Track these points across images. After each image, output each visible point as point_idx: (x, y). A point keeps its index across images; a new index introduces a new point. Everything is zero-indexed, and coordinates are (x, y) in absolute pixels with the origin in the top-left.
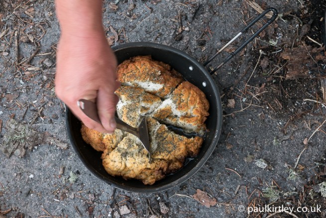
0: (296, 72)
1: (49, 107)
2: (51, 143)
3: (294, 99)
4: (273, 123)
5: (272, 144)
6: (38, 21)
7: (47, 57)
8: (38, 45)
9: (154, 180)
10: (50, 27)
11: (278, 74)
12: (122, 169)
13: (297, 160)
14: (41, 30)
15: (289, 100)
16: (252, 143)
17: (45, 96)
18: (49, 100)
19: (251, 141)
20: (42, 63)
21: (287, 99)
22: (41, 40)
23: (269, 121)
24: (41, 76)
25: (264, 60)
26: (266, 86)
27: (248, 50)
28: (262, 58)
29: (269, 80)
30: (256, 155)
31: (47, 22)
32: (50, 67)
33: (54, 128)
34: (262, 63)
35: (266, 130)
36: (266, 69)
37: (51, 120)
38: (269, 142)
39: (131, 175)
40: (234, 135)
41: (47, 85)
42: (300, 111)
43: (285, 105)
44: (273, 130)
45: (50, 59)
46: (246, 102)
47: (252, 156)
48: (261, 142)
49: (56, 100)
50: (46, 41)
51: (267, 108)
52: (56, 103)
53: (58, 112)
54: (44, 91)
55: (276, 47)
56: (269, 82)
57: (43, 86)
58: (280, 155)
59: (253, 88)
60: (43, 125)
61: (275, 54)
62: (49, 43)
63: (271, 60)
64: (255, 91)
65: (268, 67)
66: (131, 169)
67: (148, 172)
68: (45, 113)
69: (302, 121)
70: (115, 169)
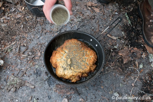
0: (126, 60)
1: (29, 70)
2: (27, 85)
3: (126, 68)
4: (119, 77)
5: (120, 86)
6: (28, 39)
7: (30, 51)
8: (27, 47)
9: (76, 80)
10: (33, 41)
11: (119, 58)
12: (63, 75)
13: (131, 93)
14: (29, 42)
15: (124, 68)
16: (112, 85)
17: (27, 66)
18: (29, 68)
19: (111, 85)
20: (28, 53)
21: (123, 68)
22: (29, 45)
23: (117, 77)
24: (27, 58)
25: (113, 53)
26: (115, 62)
27: (106, 50)
28: (112, 52)
29: (115, 60)
30: (114, 91)
31: (32, 39)
32: (31, 55)
33: (30, 79)
34: (112, 54)
35: (116, 80)
36: (114, 56)
37: (29, 76)
38: (118, 85)
39: (67, 77)
40: (104, 82)
41: (29, 62)
42: (129, 72)
43: (123, 70)
44: (119, 80)
45: (31, 52)
46: (108, 69)
47: (112, 91)
48: (115, 85)
49: (32, 68)
50: (31, 46)
51: (116, 71)
52: (32, 69)
53: (32, 73)
54: (27, 64)
55: (117, 49)
56: (116, 61)
57: (27, 62)
58: (123, 90)
59: (110, 63)
60: (25, 78)
61: (117, 51)
62: (32, 46)
63: (116, 53)
64: (111, 64)
65: (115, 55)
66: (66, 75)
67: (73, 77)
68: (27, 73)
69: (130, 76)
70: (60, 75)
